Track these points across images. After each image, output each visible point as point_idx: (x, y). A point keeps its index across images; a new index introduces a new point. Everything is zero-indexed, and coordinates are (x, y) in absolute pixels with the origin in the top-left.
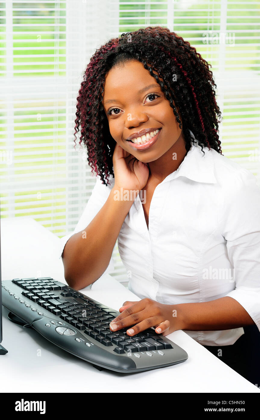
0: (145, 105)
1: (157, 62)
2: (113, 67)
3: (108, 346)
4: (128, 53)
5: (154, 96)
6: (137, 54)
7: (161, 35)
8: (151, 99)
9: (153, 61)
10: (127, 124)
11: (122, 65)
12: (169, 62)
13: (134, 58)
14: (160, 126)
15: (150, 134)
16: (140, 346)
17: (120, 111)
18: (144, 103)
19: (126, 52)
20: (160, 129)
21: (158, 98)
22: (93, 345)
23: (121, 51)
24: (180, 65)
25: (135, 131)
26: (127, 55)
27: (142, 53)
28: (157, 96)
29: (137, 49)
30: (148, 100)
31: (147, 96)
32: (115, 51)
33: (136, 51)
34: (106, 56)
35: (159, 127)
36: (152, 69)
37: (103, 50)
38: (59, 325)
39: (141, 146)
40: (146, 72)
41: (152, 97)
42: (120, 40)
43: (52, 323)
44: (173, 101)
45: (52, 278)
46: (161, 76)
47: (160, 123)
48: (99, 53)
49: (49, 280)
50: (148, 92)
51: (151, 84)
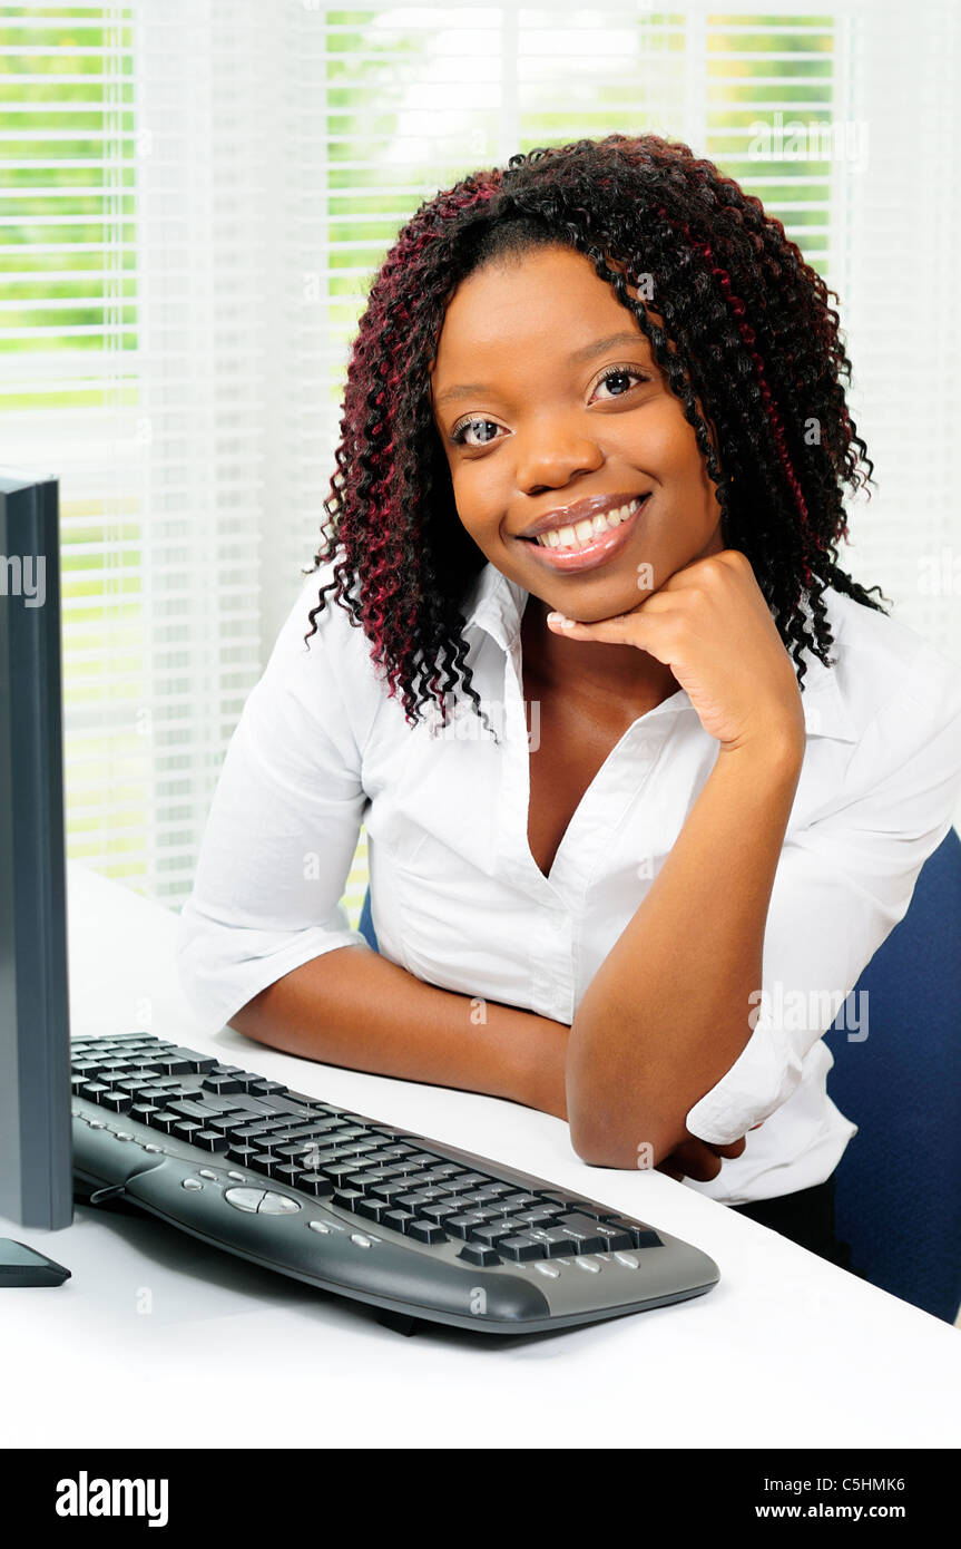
0: (592, 411)
1: (643, 253)
2: (477, 268)
3: (433, 1242)
4: (539, 218)
5: (625, 376)
6: (571, 224)
7: (657, 161)
8: (614, 390)
9: (630, 250)
10: (526, 478)
11: (514, 259)
12: (687, 259)
13: (557, 237)
14: (645, 484)
15: (606, 514)
16: (552, 1240)
17: (499, 431)
18: (590, 403)
19: (528, 215)
20: (643, 498)
21: (643, 385)
22: (377, 1240)
23: (511, 211)
24: (723, 272)
25: (552, 504)
26: (531, 225)
27: (588, 220)
28: (637, 376)
29: (572, 204)
30: (604, 392)
31: (601, 377)
32: (487, 212)
33: (568, 212)
34: (454, 229)
35: (642, 489)
36: (623, 279)
37: (442, 208)
38: (232, 1182)
39: (572, 558)
40: (603, 288)
41: (616, 381)
42: (506, 174)
43: (205, 1177)
44: (698, 401)
45: (153, 1035)
46: (656, 306)
47: (647, 477)
48: (427, 217)
49: (143, 1040)
50: (605, 363)
51: (620, 331)
